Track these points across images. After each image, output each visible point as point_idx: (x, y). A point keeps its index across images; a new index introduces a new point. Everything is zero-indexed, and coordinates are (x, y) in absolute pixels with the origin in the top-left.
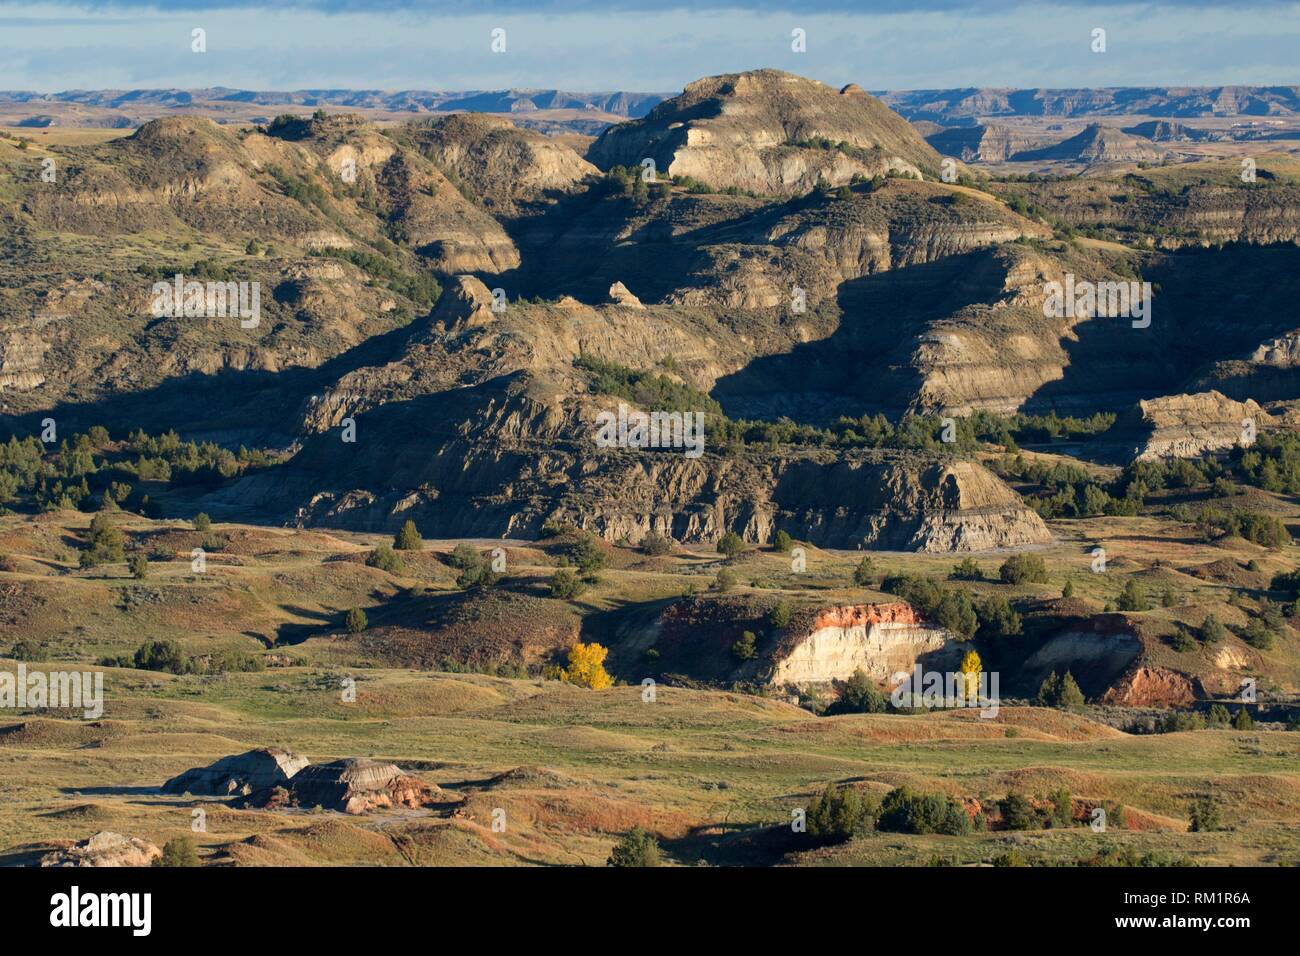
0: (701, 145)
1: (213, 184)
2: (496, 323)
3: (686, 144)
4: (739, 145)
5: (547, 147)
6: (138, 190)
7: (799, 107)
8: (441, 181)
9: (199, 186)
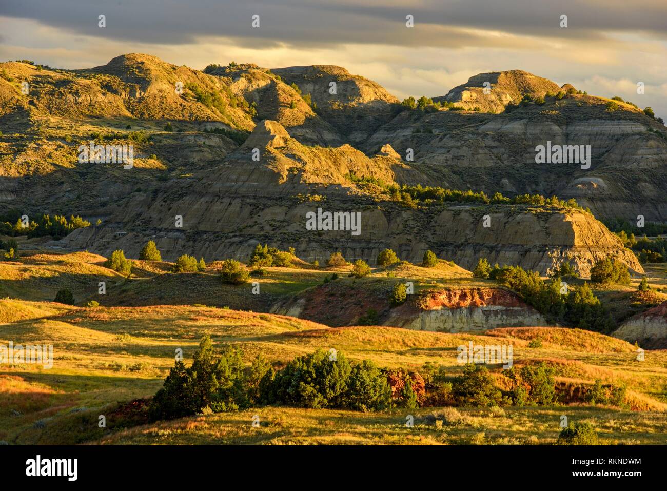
0: (470, 100)
1: (152, 92)
2: (284, 148)
3: (461, 100)
4: (492, 102)
5: (367, 85)
6: (104, 94)
7: (534, 92)
8: (299, 100)
9: (143, 93)
